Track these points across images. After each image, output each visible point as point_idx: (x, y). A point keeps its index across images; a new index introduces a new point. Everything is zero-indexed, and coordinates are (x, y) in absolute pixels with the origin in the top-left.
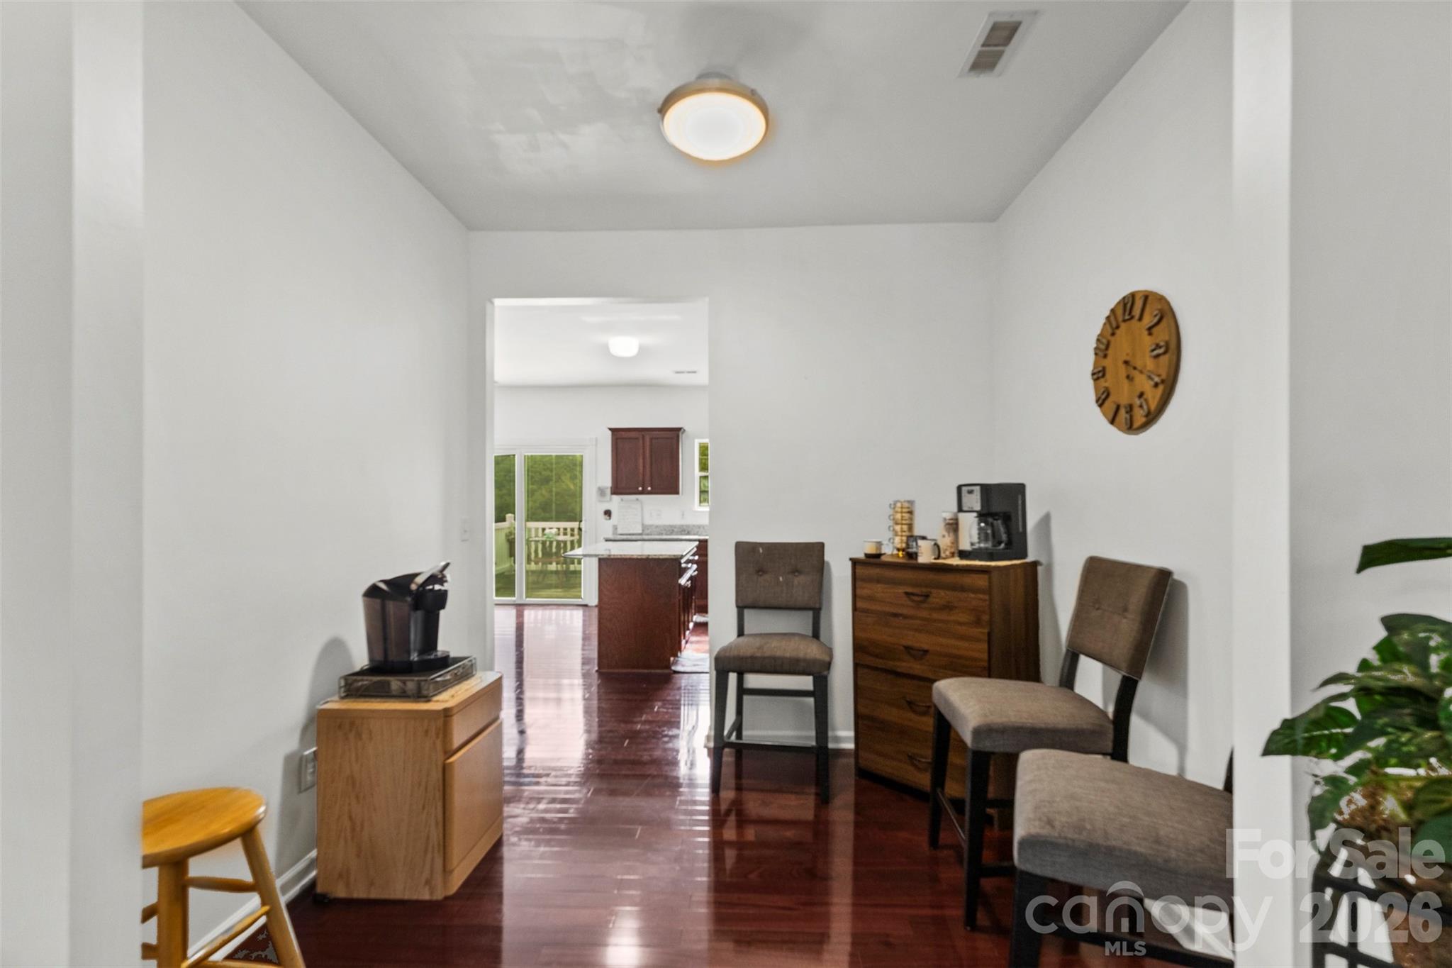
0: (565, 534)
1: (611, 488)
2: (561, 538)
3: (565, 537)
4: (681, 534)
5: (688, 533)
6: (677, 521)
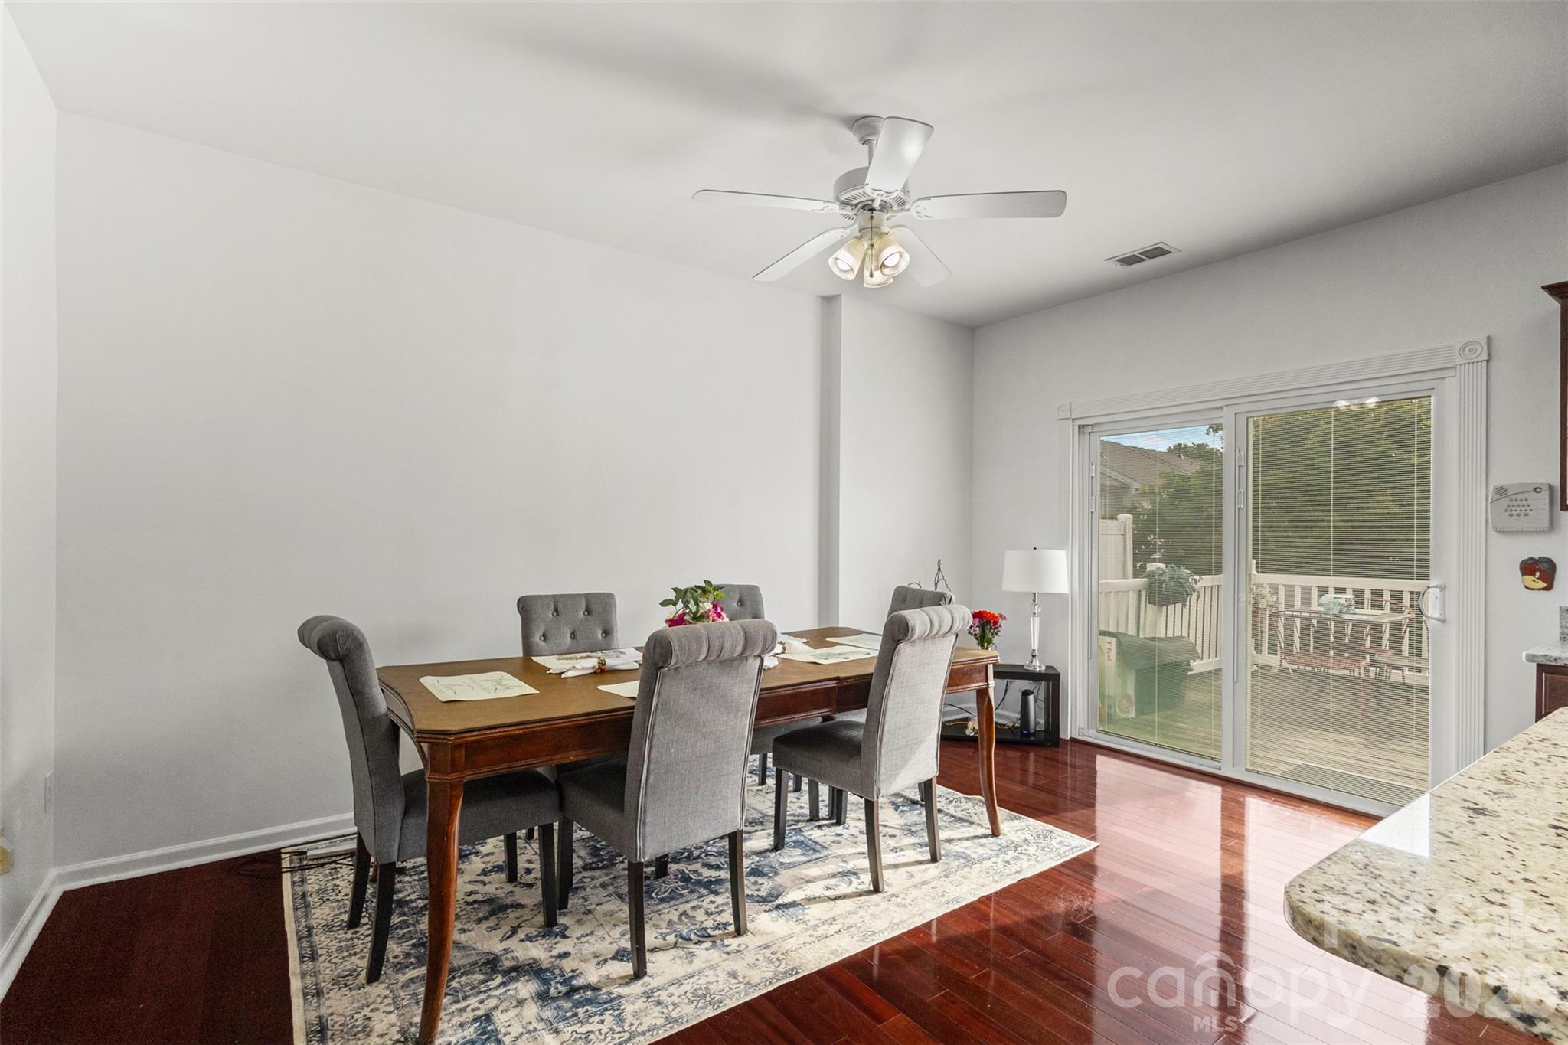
3: (1376, 612)
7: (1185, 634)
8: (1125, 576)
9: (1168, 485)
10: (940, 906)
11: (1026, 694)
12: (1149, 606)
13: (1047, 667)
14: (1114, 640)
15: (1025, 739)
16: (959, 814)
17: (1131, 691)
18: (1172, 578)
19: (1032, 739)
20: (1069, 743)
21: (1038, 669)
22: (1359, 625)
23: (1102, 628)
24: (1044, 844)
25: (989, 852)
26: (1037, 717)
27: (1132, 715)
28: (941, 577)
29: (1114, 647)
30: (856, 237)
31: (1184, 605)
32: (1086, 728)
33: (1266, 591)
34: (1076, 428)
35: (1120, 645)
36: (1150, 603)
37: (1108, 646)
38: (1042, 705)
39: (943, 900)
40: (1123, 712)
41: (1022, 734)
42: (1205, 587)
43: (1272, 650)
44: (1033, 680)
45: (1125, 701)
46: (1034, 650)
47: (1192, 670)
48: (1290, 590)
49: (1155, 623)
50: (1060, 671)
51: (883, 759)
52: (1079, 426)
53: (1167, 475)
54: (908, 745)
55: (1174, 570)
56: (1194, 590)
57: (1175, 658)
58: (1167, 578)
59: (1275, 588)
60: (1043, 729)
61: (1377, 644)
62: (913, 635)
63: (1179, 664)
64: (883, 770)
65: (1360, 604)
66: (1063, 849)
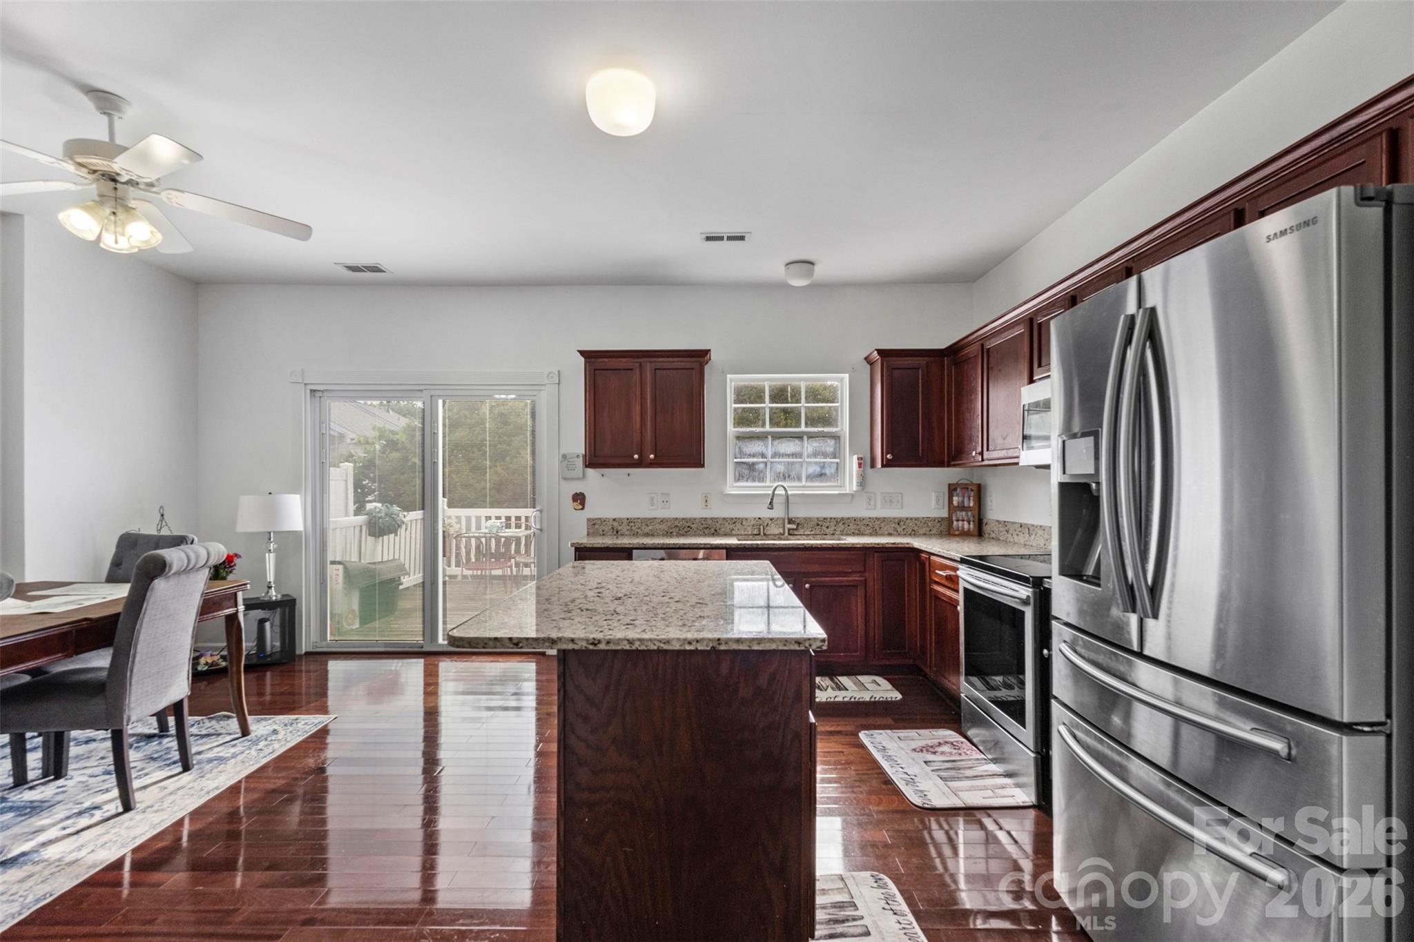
0: (518, 526)
1: (585, 456)
2: (512, 532)
3: (518, 530)
4: (705, 535)
5: (716, 533)
6: (695, 511)
7: (397, 557)
8: (347, 514)
9: (380, 437)
10: (200, 797)
11: (262, 622)
12: (369, 537)
13: (283, 596)
14: (341, 567)
15: (261, 662)
16: (204, 732)
17: (356, 606)
18: (387, 515)
19: (269, 659)
20: (304, 657)
21: (274, 598)
22: (508, 539)
23: (333, 559)
24: (291, 729)
25: (241, 748)
26: (272, 640)
27: (357, 625)
28: (164, 524)
29: (341, 573)
30: (95, 201)
31: (396, 535)
32: (319, 641)
33: (453, 521)
34: (308, 392)
35: (346, 568)
36: (369, 535)
37: (335, 572)
38: (278, 630)
39: (203, 793)
40: (349, 625)
41: (259, 657)
42: (411, 521)
43: (458, 565)
44: (270, 609)
45: (350, 616)
46: (270, 582)
47: (402, 584)
48: (468, 519)
49: (374, 552)
50: (295, 597)
51: (134, 688)
52: (311, 390)
53: (380, 430)
54: (159, 672)
55: (388, 508)
56: (403, 522)
57: (389, 576)
58: (383, 515)
59: (459, 518)
60: (279, 650)
61: (518, 551)
62: (170, 570)
63: (392, 581)
64: (133, 699)
65: (508, 526)
66: (308, 727)
